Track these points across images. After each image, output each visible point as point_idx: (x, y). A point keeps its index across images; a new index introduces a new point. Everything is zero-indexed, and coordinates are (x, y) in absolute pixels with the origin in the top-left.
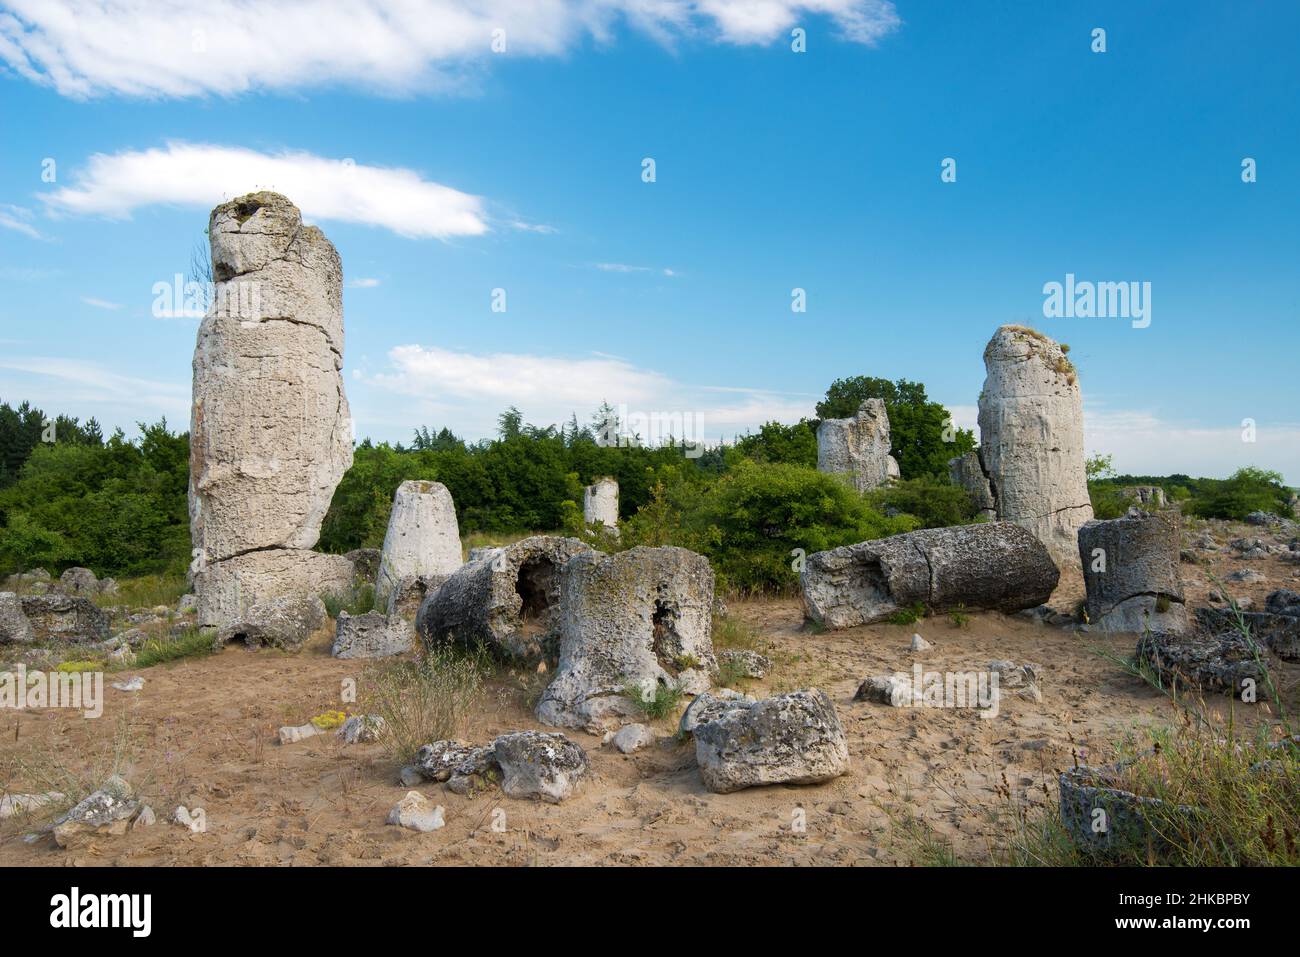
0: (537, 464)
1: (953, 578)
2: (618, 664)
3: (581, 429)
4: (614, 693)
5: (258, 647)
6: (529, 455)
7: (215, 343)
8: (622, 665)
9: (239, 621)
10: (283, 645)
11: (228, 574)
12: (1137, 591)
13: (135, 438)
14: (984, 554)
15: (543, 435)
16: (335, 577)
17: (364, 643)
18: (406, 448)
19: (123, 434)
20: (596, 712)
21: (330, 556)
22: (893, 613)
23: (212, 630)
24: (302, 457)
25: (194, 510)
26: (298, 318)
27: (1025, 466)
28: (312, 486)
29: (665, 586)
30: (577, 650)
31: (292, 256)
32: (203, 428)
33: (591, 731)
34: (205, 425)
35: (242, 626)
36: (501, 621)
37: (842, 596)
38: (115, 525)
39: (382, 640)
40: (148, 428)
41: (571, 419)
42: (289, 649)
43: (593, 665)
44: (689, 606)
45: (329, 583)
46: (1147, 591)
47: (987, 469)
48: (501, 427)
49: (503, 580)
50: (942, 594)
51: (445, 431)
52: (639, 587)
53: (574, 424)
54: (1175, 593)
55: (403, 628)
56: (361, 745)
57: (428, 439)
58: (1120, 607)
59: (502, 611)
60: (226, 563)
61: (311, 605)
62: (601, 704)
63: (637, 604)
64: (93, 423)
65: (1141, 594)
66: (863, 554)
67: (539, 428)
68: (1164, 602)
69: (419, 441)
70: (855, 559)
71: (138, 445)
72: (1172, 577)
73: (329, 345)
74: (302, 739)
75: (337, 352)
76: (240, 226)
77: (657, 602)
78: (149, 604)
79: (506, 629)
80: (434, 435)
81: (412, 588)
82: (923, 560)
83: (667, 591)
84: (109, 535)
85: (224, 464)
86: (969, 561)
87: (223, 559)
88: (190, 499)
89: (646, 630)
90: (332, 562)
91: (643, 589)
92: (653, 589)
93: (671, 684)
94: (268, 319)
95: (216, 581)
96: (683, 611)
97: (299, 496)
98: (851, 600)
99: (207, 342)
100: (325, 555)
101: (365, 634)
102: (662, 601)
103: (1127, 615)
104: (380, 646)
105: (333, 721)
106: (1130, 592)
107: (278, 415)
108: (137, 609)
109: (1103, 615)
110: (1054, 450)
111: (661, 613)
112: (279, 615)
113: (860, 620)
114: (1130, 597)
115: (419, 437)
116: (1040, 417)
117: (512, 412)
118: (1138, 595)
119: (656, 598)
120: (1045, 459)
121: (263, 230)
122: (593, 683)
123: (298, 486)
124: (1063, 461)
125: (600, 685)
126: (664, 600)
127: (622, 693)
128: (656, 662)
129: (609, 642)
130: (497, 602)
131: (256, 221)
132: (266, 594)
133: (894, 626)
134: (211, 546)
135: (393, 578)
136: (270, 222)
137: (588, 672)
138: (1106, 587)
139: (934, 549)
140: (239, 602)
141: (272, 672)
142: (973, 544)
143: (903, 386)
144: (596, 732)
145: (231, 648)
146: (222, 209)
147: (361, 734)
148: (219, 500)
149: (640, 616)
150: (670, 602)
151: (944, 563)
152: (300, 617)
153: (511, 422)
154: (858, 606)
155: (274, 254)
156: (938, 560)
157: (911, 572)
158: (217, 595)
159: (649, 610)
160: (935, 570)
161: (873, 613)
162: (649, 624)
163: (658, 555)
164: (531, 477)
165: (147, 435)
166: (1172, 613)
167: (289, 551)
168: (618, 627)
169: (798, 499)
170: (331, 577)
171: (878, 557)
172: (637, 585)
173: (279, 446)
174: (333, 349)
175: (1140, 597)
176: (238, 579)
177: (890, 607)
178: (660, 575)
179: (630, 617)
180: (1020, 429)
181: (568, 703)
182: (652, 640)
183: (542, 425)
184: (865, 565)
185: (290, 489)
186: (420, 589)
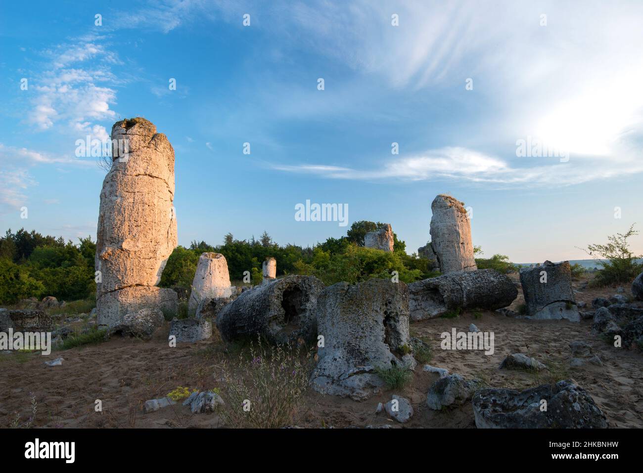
0: (241, 255)
1: (473, 295)
2: (364, 352)
3: (256, 241)
4: (365, 372)
5: (129, 337)
6: (237, 251)
7: (112, 186)
8: (367, 352)
9: (119, 323)
10: (142, 336)
11: (113, 298)
12: (556, 300)
13: (77, 244)
14: (485, 284)
15: (241, 243)
16: (168, 299)
17: (186, 334)
18: (188, 248)
19: (72, 243)
20: (358, 385)
21: (166, 289)
22: (445, 313)
23: (105, 327)
24: (153, 241)
25: (98, 267)
26: (154, 175)
27: (451, 250)
28: (158, 255)
29: (390, 303)
30: (335, 343)
31: (152, 146)
32: (104, 227)
33: (356, 399)
34: (105, 225)
35: (120, 327)
36: (275, 325)
37: (419, 305)
38: (67, 279)
39: (195, 332)
40: (83, 240)
41: (252, 238)
42: (145, 337)
43: (348, 353)
44: (403, 315)
45: (165, 303)
46: (561, 299)
47: (435, 251)
48: (225, 240)
49: (276, 300)
50: (468, 303)
51: (203, 242)
52: (375, 303)
53: (253, 239)
54: (573, 301)
55: (206, 326)
56: (204, 415)
57: (196, 245)
58: (547, 307)
59: (275, 318)
60: (113, 293)
61: (157, 314)
62: (360, 380)
63: (374, 314)
64: (61, 238)
65: (558, 301)
66: (430, 284)
67: (240, 241)
68: (570, 305)
69: (193, 246)
70: (425, 287)
71: (78, 247)
72: (571, 293)
73: (168, 189)
74: (160, 408)
75: (171, 193)
76: (126, 131)
77: (385, 313)
78: (77, 313)
79: (278, 328)
80: (199, 244)
81: (209, 305)
82: (459, 287)
83: (391, 305)
84: (65, 283)
85: (114, 244)
86: (479, 287)
87: (112, 291)
88: (96, 262)
89: (380, 331)
90: (166, 292)
91: (378, 305)
92: (383, 305)
93: (399, 364)
94: (139, 175)
95: (108, 302)
96: (401, 318)
97: (151, 260)
98: (423, 307)
99: (108, 186)
100: (163, 289)
101: (186, 330)
102: (389, 312)
103: (551, 312)
104: (194, 336)
105: (182, 395)
106: (553, 300)
107: (142, 220)
108: (71, 315)
109: (537, 311)
110: (462, 244)
111: (389, 319)
112: (140, 320)
113: (429, 317)
114: (552, 303)
115: (193, 244)
116: (456, 230)
117: (229, 235)
118: (556, 302)
119: (385, 310)
120: (459, 247)
121: (138, 133)
122: (351, 365)
123: (151, 255)
124: (465, 247)
125: (355, 366)
126: (390, 311)
127: (370, 371)
128: (389, 350)
129: (357, 338)
130: (273, 313)
131: (135, 129)
132: (133, 309)
133: (446, 319)
134: (106, 285)
135: (198, 300)
136: (141, 130)
137: (345, 358)
138: (539, 298)
139: (462, 282)
140: (119, 313)
141: (136, 351)
142: (479, 279)
143: (379, 225)
144: (359, 399)
145: (115, 338)
146: (119, 124)
147: (202, 407)
148: (111, 262)
149: (376, 321)
150: (393, 312)
151: (468, 288)
152: (151, 320)
153: (229, 238)
154: (427, 310)
155: (143, 144)
156: (465, 288)
157: (454, 293)
158: (107, 309)
159: (381, 318)
160: (465, 291)
161: (435, 313)
162: (382, 326)
163: (385, 283)
164: (239, 260)
165: (83, 243)
166: (573, 310)
167: (146, 287)
168: (362, 329)
169: (376, 263)
170: (166, 299)
171: (438, 286)
172: (374, 302)
173: (142, 235)
174: (170, 192)
175: (557, 303)
176: (119, 301)
177: (443, 309)
178: (387, 296)
179: (370, 322)
180: (448, 235)
181: (335, 378)
182: (385, 336)
183: (241, 240)
184: (429, 290)
185: (147, 257)
186: (213, 305)
